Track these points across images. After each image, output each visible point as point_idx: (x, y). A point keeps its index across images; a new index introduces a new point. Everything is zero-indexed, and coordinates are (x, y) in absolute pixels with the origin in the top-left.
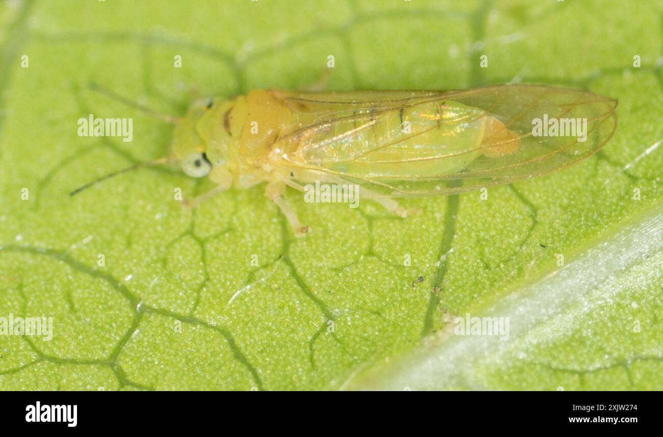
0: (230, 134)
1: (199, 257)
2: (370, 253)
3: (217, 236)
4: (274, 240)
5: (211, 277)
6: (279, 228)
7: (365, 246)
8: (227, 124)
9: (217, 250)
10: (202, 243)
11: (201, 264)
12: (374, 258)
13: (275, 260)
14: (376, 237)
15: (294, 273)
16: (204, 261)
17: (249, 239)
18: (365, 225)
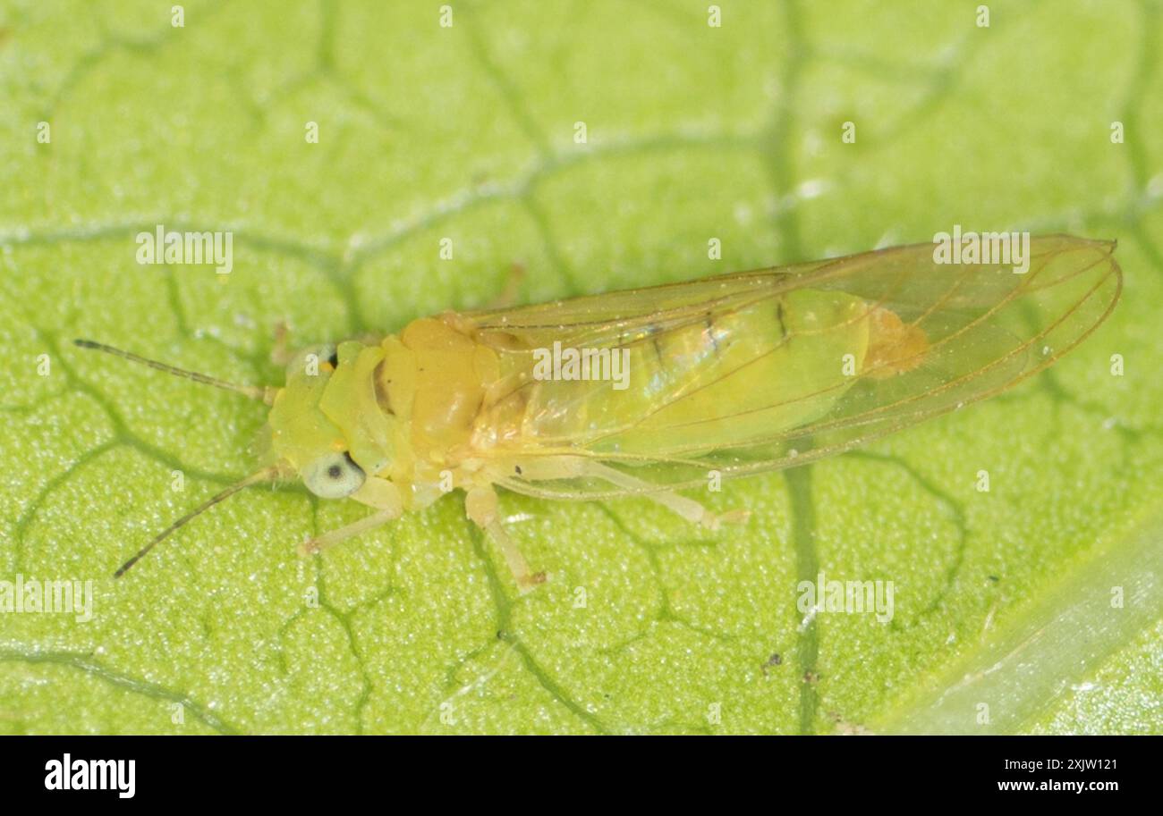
0: (391, 412)
1: (346, 646)
2: (665, 614)
3: (371, 605)
4: (481, 603)
5: (377, 682)
6: (485, 579)
7: (654, 602)
8: (381, 394)
9: (378, 631)
10: (346, 620)
11: (353, 659)
12: (676, 625)
13: (491, 642)
14: (672, 585)
15: (530, 663)
16: (355, 653)
17: (435, 606)
18: (646, 562)
